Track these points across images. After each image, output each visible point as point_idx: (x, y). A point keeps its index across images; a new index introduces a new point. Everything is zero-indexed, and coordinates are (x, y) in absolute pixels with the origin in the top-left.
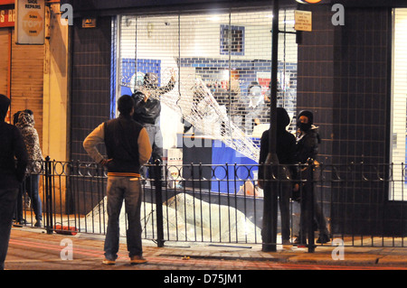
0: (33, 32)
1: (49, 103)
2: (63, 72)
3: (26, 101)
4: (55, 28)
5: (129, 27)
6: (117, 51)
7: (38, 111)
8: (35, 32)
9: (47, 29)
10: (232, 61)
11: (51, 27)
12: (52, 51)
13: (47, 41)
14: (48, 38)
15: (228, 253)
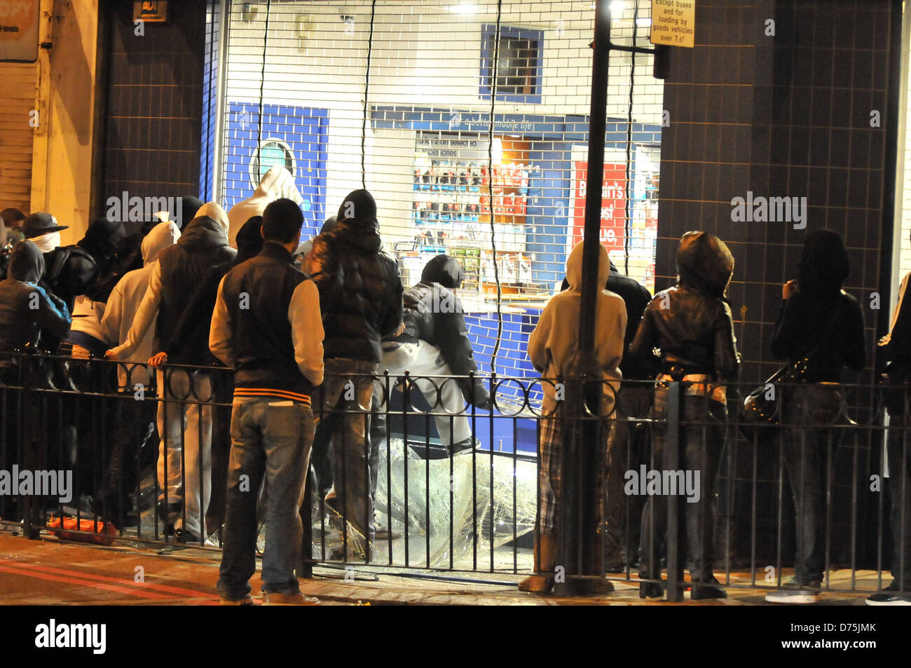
0: (9, 29)
2: (80, 132)
4: (66, 23)
5: (250, 25)
6: (217, 84)
8: (14, 29)
9: (44, 22)
10: (499, 117)
11: (56, 18)
12: (57, 78)
13: (43, 54)
14: (47, 46)
15: (468, 597)
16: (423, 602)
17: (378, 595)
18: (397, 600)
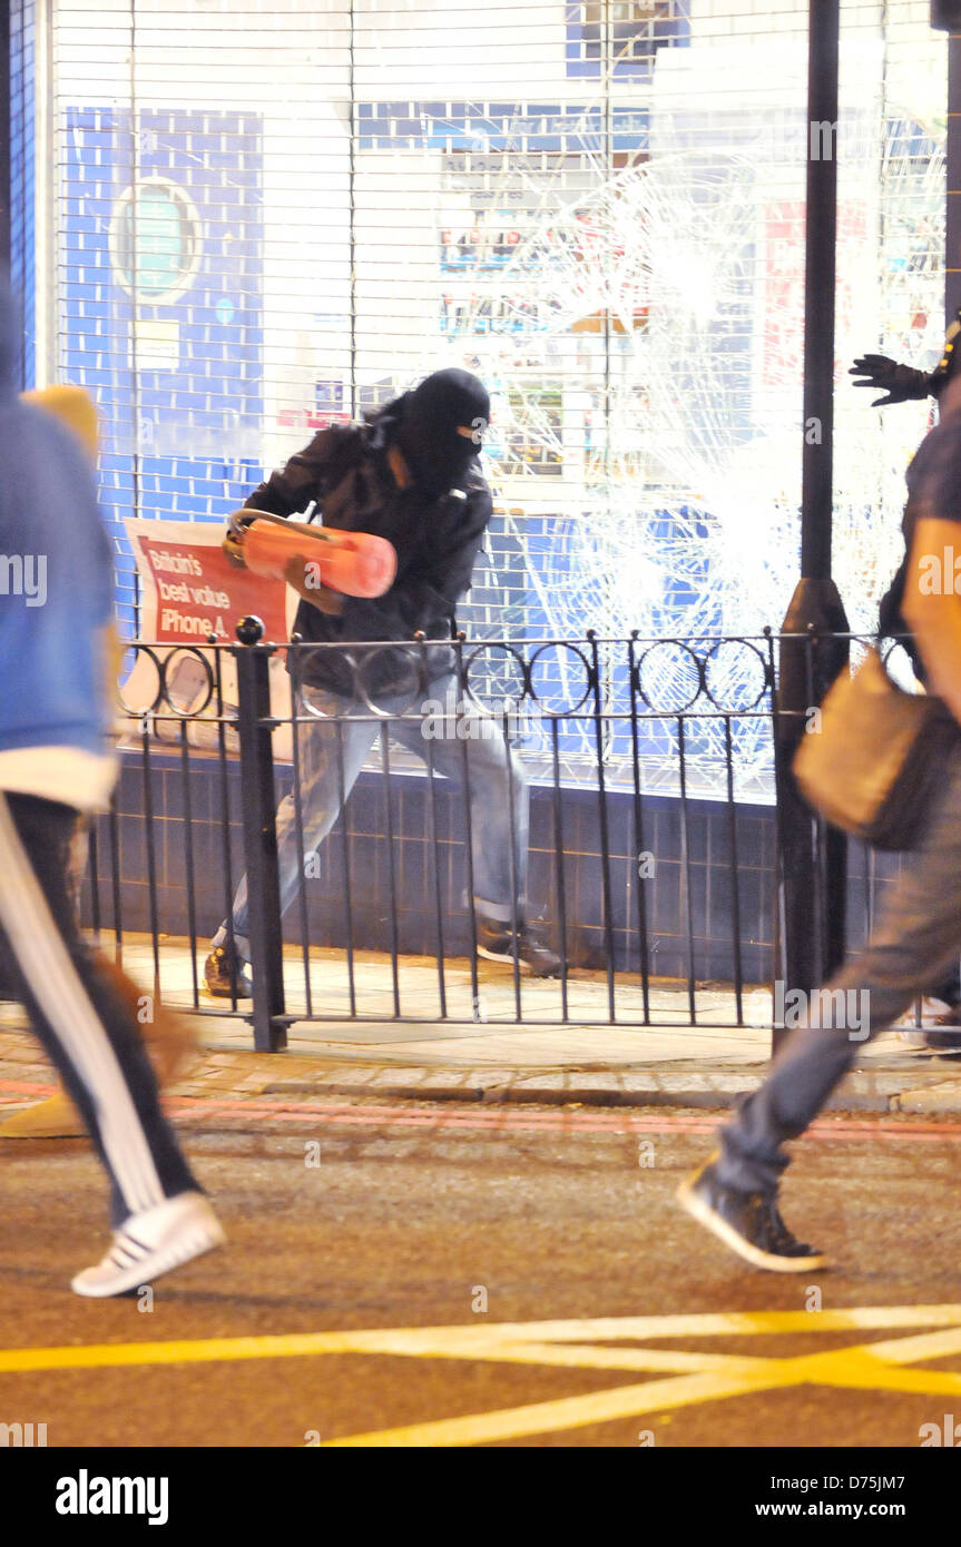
6: (40, 74)
15: (602, 1075)
16: (515, 1087)
17: (422, 1080)
18: (461, 1087)
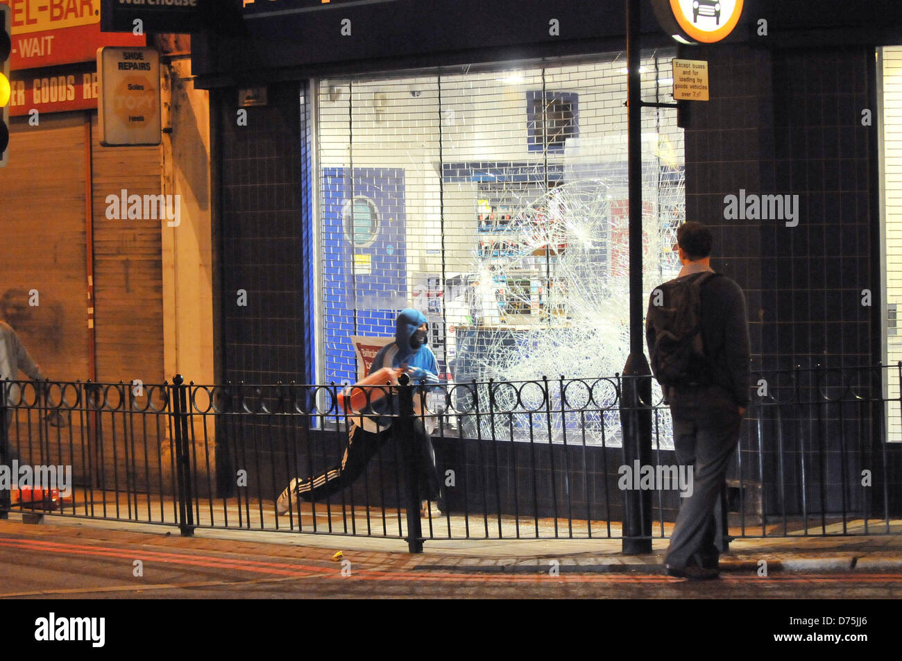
0: (137, 119)
1: (175, 266)
2: (200, 200)
3: (126, 263)
4: (183, 111)
5: (336, 104)
6: (313, 154)
7: (153, 283)
8: (141, 119)
9: (164, 111)
11: (174, 107)
12: (178, 157)
13: (165, 138)
14: (168, 131)
17: (479, 563)
18: (495, 566)
